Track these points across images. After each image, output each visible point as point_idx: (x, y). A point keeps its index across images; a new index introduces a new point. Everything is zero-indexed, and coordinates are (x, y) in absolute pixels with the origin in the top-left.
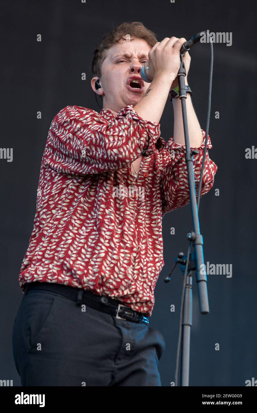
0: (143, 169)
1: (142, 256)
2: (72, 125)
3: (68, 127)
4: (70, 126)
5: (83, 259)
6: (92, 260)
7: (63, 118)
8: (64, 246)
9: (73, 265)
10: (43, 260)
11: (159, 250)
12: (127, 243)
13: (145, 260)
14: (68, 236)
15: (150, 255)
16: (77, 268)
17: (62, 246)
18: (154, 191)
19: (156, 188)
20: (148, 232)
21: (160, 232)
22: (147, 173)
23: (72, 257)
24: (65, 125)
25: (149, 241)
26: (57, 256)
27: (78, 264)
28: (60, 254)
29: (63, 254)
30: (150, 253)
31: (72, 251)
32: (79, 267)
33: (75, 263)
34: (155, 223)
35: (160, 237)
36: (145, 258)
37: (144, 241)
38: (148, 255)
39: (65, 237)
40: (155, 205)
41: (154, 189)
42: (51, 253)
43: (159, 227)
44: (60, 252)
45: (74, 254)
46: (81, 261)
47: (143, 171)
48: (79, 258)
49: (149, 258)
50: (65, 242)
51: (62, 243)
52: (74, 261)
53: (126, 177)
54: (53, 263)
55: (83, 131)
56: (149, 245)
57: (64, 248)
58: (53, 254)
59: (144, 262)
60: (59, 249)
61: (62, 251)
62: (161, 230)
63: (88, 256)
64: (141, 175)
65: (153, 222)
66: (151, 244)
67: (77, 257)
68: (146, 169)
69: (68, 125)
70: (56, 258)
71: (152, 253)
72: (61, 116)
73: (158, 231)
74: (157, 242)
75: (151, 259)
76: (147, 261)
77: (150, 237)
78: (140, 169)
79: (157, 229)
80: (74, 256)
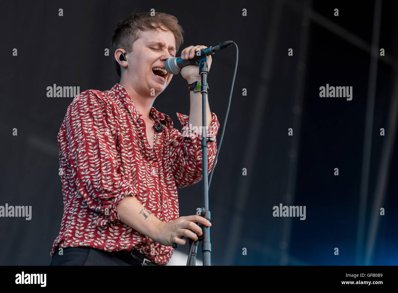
0: (157, 141)
1: (165, 215)
2: (86, 115)
3: (82, 115)
4: (84, 115)
5: (112, 237)
6: (121, 238)
7: (84, 103)
8: (91, 227)
9: (105, 243)
10: (74, 239)
11: (177, 209)
12: (152, 208)
13: (168, 218)
14: (93, 217)
15: (171, 213)
16: (109, 245)
17: (90, 227)
18: (165, 160)
19: (166, 157)
20: (167, 193)
21: (176, 194)
22: (160, 145)
23: (102, 236)
24: (82, 111)
25: (169, 201)
26: (87, 236)
27: (109, 242)
28: (89, 234)
29: (93, 234)
30: (171, 212)
31: (100, 231)
32: (111, 245)
33: (106, 242)
34: (171, 188)
35: (176, 199)
36: (168, 216)
37: (165, 202)
38: (170, 214)
39: (90, 218)
40: (168, 172)
41: (165, 159)
42: (80, 234)
43: (175, 191)
44: (89, 233)
45: (103, 233)
46: (111, 239)
47: (157, 143)
48: (109, 237)
49: (170, 215)
50: (92, 223)
51: (89, 224)
52: (105, 241)
53: (144, 152)
54: (84, 241)
55: (90, 131)
56: (170, 204)
57: (92, 229)
58: (83, 235)
59: (167, 219)
60: (88, 230)
61: (91, 232)
62: (176, 192)
63: (116, 234)
64: (156, 147)
65: (169, 187)
66: (171, 203)
67: (107, 236)
68: (159, 141)
69: (83, 113)
70: (86, 238)
71: (172, 211)
72: (82, 99)
73: (174, 193)
74: (175, 202)
75: (172, 216)
76: (169, 219)
77: (169, 198)
78: (155, 140)
79: (174, 192)
80: (103, 235)
